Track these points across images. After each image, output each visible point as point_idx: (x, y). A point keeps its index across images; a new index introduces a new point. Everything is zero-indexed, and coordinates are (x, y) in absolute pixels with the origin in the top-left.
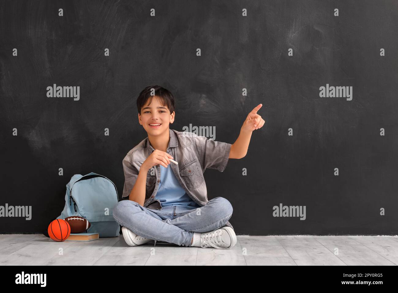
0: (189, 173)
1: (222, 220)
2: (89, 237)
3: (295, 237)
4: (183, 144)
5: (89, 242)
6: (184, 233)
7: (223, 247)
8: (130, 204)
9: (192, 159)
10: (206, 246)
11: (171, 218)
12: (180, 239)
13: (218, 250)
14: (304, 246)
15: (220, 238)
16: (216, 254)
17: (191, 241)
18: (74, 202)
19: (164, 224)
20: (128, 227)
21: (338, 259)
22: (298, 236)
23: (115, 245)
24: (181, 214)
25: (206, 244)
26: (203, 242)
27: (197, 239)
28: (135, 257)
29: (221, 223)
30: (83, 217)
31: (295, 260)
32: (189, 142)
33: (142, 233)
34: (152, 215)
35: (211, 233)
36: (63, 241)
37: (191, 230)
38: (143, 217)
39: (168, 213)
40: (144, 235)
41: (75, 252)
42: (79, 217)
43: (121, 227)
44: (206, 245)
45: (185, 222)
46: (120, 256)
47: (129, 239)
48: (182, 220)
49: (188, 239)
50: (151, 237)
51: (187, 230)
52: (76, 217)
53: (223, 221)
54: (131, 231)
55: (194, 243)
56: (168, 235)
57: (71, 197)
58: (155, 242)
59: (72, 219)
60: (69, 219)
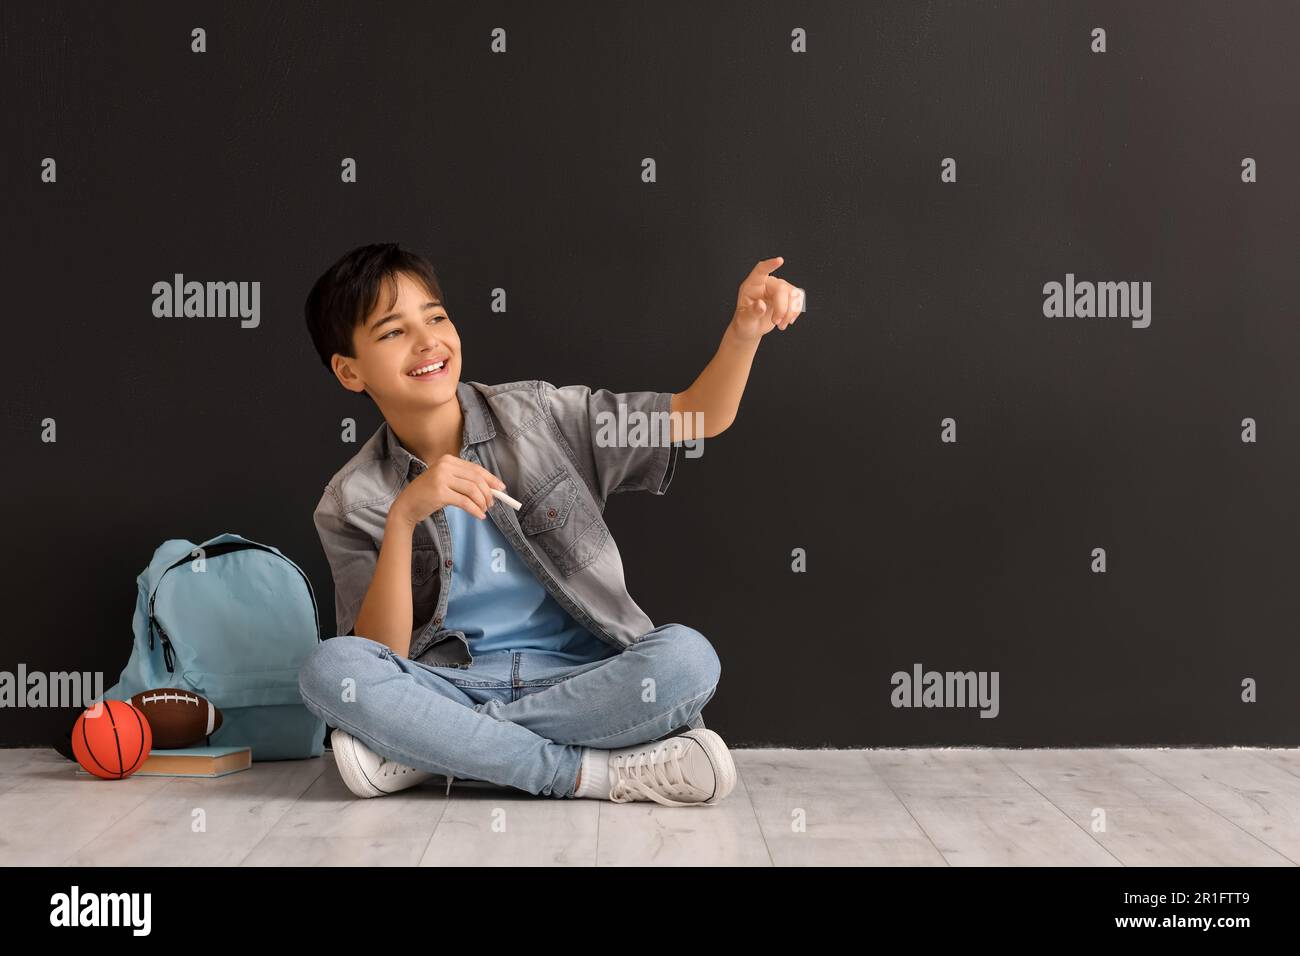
0: (552, 519)
1: (682, 706)
2: (214, 764)
3: (933, 757)
4: (513, 426)
5: (214, 783)
6: (549, 751)
7: (688, 801)
8: (362, 651)
9: (552, 470)
10: (629, 797)
11: (503, 695)
12: (535, 772)
13: (670, 812)
14: (968, 793)
15: (677, 771)
16: (663, 827)
17: (574, 780)
18: (164, 636)
19: (481, 722)
20: (352, 730)
21: (1095, 846)
22: (941, 749)
23: (307, 794)
24: (538, 681)
25: (629, 788)
26: (617, 782)
27: (594, 770)
28: (377, 845)
29: (678, 714)
30: (196, 690)
31: (945, 851)
32: (529, 414)
33: (402, 751)
34: (439, 689)
35: (645, 749)
36: (125, 778)
37: (574, 740)
38: (407, 697)
39: (492, 679)
40: (410, 759)
41: (164, 824)
42: (181, 693)
43: (330, 731)
44: (628, 792)
45: (552, 712)
46: (324, 838)
47: (359, 773)
48: (543, 706)
49: (564, 772)
50: (435, 766)
51: (562, 741)
52: (171, 692)
53: (688, 708)
54: (366, 745)
55: (586, 787)
56: (496, 759)
57: (153, 622)
58: (450, 782)
59: (155, 698)
60: (145, 700)
